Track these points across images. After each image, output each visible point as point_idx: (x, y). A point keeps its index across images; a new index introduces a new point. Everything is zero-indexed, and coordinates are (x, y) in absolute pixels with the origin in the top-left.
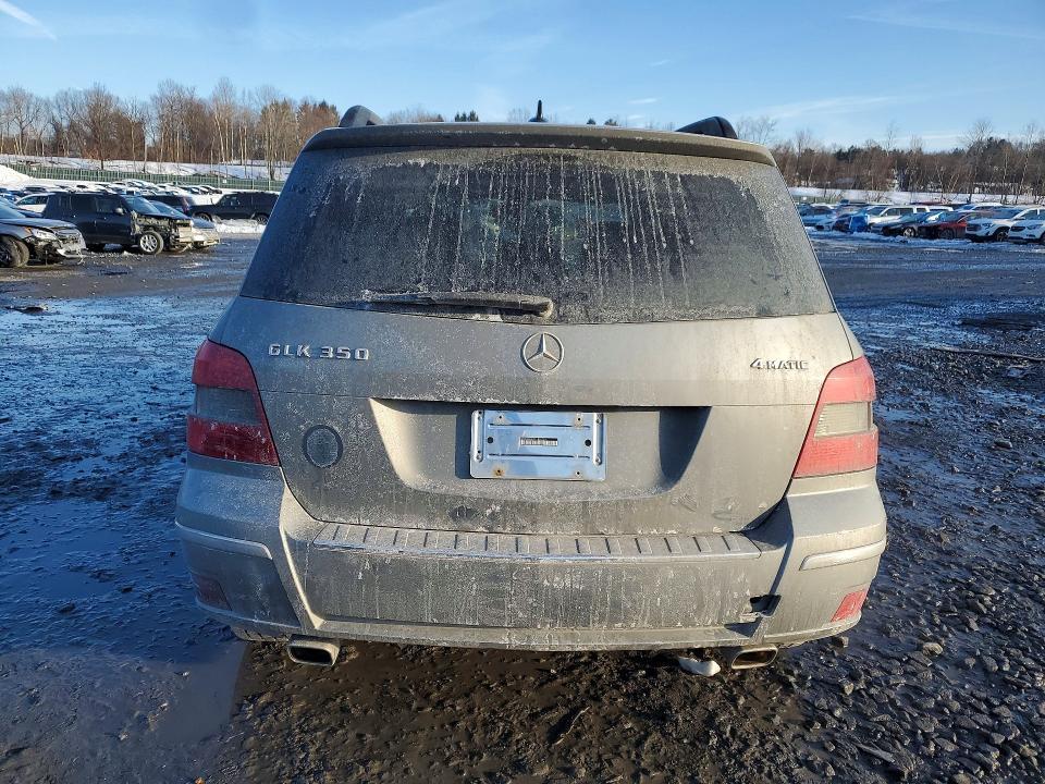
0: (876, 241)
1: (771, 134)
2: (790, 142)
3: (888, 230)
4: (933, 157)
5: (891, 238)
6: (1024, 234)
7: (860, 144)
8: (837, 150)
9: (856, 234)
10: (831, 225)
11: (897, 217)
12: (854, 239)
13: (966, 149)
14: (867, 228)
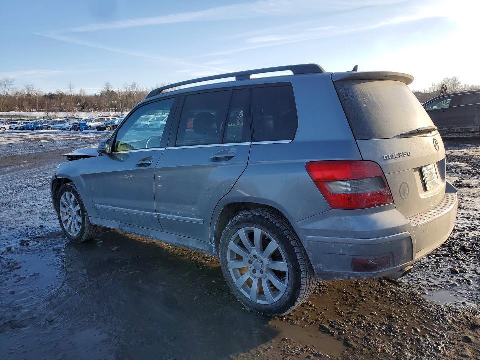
0: (95, 133)
1: (12, 87)
2: (23, 90)
3: (99, 129)
4: (91, 98)
5: (102, 132)
6: (155, 127)
7: (54, 92)
8: (44, 95)
9: (84, 131)
10: (70, 128)
11: (100, 123)
12: (84, 133)
13: (100, 95)
14: (88, 128)
